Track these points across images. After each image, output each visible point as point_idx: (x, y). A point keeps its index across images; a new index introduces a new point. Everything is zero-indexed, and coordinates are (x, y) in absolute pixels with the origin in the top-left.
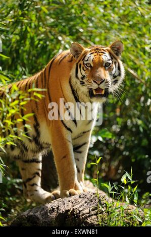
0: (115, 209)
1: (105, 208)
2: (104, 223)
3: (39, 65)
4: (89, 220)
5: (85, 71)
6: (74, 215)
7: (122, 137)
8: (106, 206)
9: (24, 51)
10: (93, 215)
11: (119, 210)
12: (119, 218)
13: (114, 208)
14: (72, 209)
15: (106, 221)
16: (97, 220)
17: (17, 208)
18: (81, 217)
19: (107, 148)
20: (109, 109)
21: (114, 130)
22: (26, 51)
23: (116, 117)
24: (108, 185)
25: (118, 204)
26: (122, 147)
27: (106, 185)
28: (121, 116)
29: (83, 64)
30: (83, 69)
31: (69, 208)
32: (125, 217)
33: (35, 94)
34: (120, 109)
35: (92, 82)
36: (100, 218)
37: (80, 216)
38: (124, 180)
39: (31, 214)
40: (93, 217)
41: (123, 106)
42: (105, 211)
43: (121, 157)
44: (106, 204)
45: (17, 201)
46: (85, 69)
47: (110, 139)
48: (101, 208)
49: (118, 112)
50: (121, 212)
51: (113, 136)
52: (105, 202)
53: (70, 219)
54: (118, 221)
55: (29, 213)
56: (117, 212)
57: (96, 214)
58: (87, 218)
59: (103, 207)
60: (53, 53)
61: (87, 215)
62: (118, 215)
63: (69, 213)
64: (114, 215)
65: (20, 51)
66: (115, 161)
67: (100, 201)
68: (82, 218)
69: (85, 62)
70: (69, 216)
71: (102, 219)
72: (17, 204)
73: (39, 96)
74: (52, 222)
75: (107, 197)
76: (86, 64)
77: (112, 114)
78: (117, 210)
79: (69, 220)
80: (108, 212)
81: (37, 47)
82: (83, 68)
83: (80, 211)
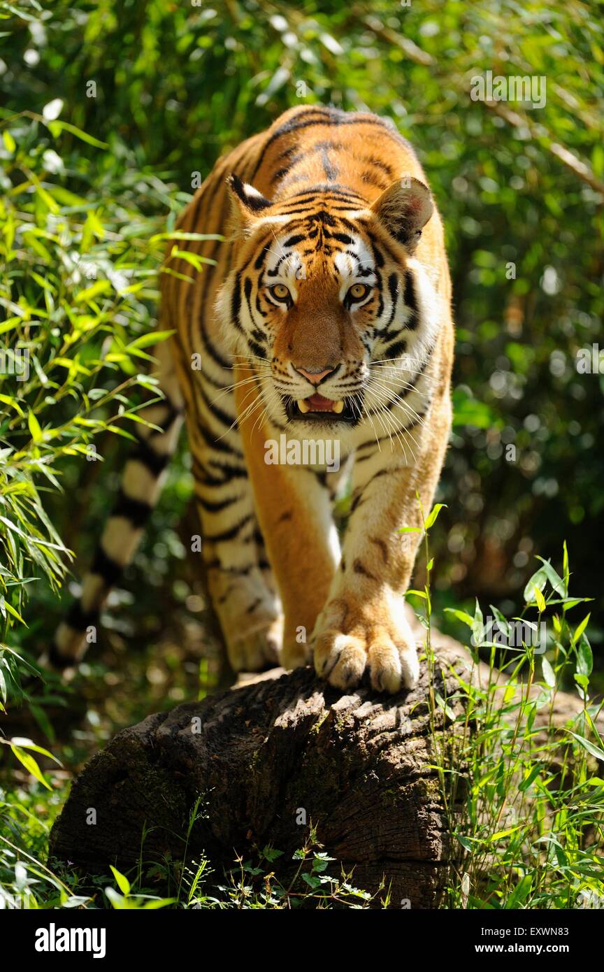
0: (500, 712)
1: (459, 707)
2: (456, 766)
3: (194, 135)
4: (395, 756)
5: (264, 314)
6: (335, 734)
7: (532, 423)
8: (464, 701)
9: (133, 78)
10: (409, 736)
11: (515, 714)
12: (517, 748)
13: (497, 705)
14: (326, 713)
15: (462, 757)
16: (425, 755)
17: (111, 707)
18: (362, 744)
19: (472, 466)
20: (477, 309)
21: (496, 395)
22: (142, 76)
23: (507, 339)
24: (473, 614)
25: (510, 690)
26: (532, 464)
27: (463, 616)
28: (525, 338)
29: (261, 284)
30: (258, 307)
31: (315, 710)
32: (539, 743)
33: (175, 252)
34: (525, 308)
35: (290, 371)
36: (438, 749)
37: (357, 739)
38: (534, 594)
39: (164, 730)
40: (413, 743)
41: (535, 298)
42: (459, 718)
43: (524, 504)
44: (462, 691)
45: (112, 679)
46: (265, 307)
47: (483, 432)
48: (442, 708)
49: (514, 324)
50: (524, 724)
51: (493, 418)
52: (459, 682)
53: (319, 750)
54: (511, 757)
55: (155, 726)
56: (507, 724)
57: (424, 732)
58: (386, 746)
59: (450, 704)
60: (251, 83)
61: (389, 736)
62: (511, 736)
63: (316, 727)
64: (496, 734)
65: (120, 78)
66: (502, 516)
67: (438, 679)
68: (369, 747)
69: (268, 280)
70: (313, 738)
71: (448, 751)
72: (109, 691)
73: (193, 259)
74: (245, 764)
75: (468, 664)
76: (272, 289)
77: (489, 332)
78: (506, 717)
79: (317, 755)
80: (472, 725)
81: (185, 57)
82: (258, 301)
83: (359, 722)
